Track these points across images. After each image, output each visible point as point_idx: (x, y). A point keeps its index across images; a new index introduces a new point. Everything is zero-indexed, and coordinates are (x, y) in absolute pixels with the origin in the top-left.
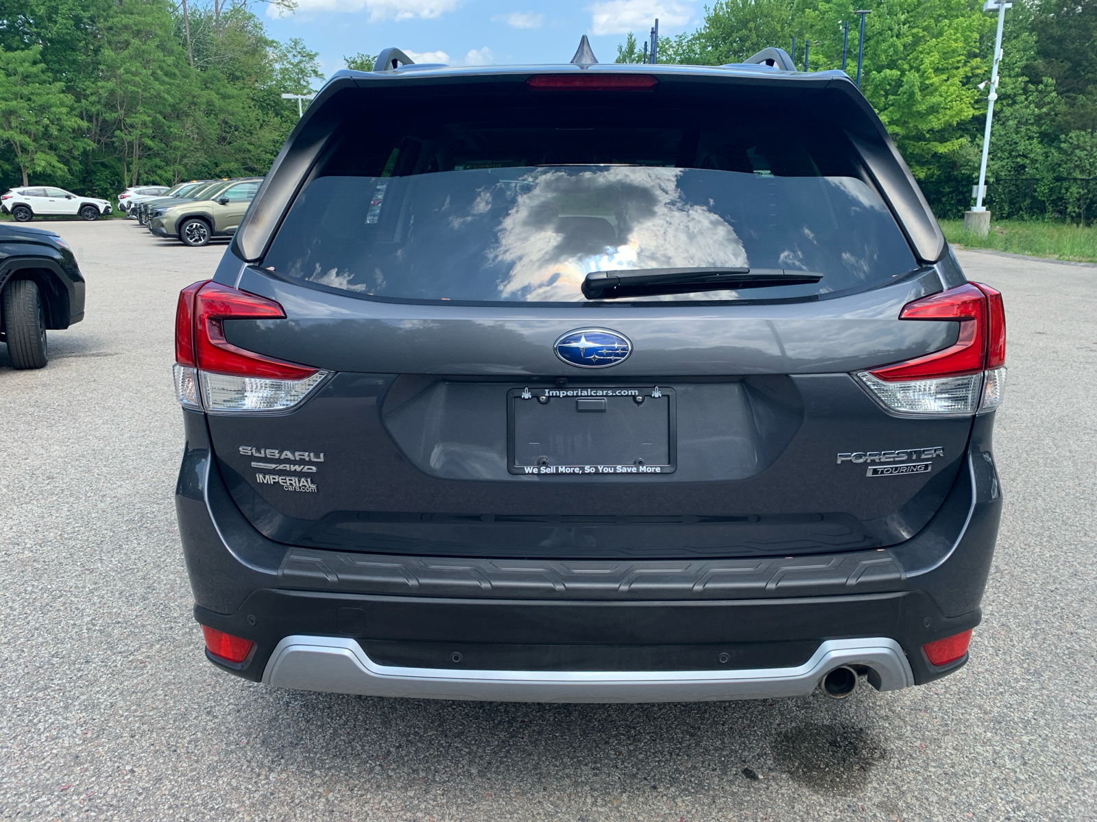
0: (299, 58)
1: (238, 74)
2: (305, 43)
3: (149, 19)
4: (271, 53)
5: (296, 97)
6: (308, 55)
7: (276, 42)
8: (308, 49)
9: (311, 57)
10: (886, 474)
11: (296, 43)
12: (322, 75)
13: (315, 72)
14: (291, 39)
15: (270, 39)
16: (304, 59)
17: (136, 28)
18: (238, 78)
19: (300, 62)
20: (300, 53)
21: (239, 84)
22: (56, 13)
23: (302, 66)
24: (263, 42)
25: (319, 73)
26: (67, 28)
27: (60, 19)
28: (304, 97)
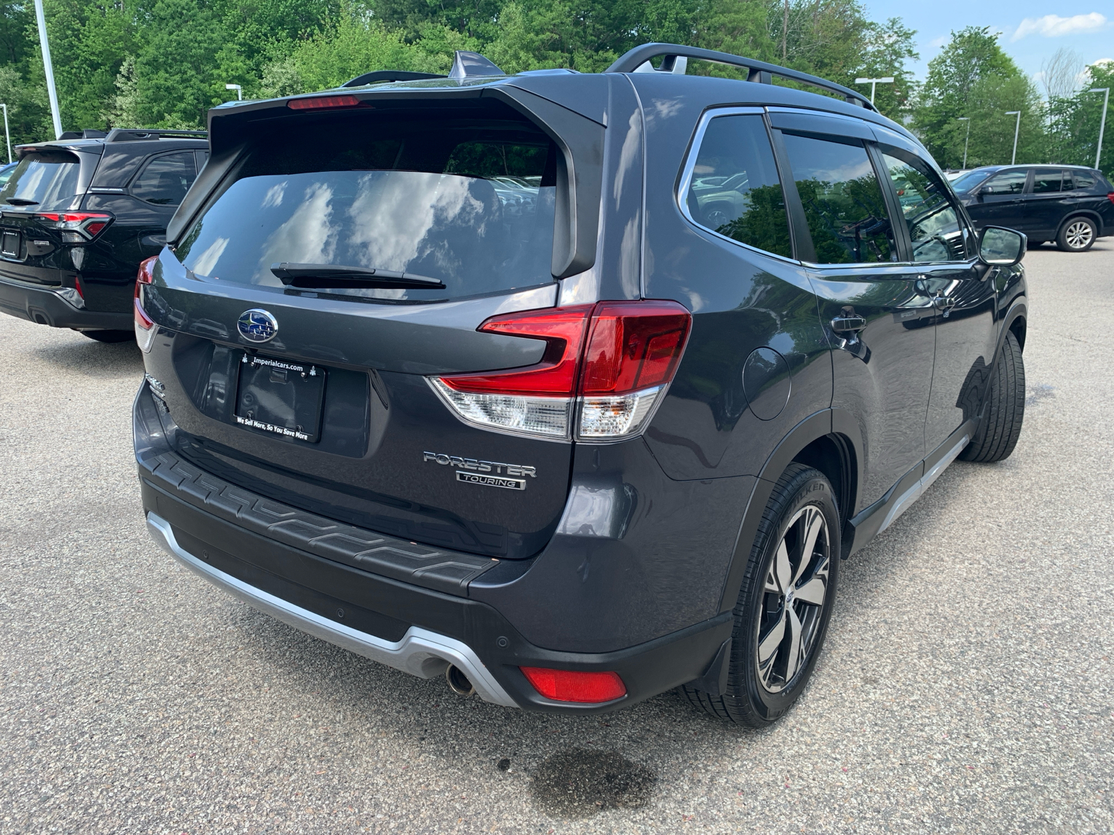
0: (895, 38)
1: (826, 61)
2: (902, 22)
3: (742, 16)
4: (867, 34)
5: (870, 81)
6: (905, 34)
7: (874, 24)
8: (906, 28)
9: (908, 36)
10: (473, 482)
11: (894, 22)
12: (917, 54)
13: (910, 52)
14: (889, 19)
15: (868, 21)
16: (900, 39)
17: (730, 26)
18: (826, 65)
19: (896, 42)
20: (896, 32)
21: (825, 71)
22: (665, 19)
23: (897, 46)
24: (860, 25)
25: (913, 53)
26: (672, 31)
27: (667, 24)
28: (879, 81)
